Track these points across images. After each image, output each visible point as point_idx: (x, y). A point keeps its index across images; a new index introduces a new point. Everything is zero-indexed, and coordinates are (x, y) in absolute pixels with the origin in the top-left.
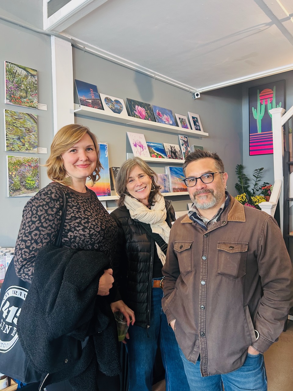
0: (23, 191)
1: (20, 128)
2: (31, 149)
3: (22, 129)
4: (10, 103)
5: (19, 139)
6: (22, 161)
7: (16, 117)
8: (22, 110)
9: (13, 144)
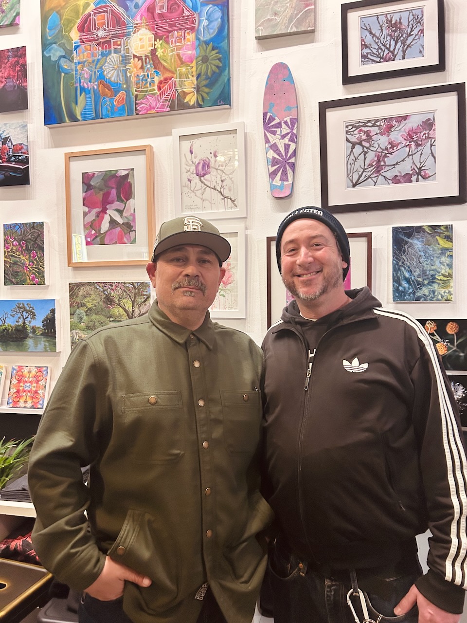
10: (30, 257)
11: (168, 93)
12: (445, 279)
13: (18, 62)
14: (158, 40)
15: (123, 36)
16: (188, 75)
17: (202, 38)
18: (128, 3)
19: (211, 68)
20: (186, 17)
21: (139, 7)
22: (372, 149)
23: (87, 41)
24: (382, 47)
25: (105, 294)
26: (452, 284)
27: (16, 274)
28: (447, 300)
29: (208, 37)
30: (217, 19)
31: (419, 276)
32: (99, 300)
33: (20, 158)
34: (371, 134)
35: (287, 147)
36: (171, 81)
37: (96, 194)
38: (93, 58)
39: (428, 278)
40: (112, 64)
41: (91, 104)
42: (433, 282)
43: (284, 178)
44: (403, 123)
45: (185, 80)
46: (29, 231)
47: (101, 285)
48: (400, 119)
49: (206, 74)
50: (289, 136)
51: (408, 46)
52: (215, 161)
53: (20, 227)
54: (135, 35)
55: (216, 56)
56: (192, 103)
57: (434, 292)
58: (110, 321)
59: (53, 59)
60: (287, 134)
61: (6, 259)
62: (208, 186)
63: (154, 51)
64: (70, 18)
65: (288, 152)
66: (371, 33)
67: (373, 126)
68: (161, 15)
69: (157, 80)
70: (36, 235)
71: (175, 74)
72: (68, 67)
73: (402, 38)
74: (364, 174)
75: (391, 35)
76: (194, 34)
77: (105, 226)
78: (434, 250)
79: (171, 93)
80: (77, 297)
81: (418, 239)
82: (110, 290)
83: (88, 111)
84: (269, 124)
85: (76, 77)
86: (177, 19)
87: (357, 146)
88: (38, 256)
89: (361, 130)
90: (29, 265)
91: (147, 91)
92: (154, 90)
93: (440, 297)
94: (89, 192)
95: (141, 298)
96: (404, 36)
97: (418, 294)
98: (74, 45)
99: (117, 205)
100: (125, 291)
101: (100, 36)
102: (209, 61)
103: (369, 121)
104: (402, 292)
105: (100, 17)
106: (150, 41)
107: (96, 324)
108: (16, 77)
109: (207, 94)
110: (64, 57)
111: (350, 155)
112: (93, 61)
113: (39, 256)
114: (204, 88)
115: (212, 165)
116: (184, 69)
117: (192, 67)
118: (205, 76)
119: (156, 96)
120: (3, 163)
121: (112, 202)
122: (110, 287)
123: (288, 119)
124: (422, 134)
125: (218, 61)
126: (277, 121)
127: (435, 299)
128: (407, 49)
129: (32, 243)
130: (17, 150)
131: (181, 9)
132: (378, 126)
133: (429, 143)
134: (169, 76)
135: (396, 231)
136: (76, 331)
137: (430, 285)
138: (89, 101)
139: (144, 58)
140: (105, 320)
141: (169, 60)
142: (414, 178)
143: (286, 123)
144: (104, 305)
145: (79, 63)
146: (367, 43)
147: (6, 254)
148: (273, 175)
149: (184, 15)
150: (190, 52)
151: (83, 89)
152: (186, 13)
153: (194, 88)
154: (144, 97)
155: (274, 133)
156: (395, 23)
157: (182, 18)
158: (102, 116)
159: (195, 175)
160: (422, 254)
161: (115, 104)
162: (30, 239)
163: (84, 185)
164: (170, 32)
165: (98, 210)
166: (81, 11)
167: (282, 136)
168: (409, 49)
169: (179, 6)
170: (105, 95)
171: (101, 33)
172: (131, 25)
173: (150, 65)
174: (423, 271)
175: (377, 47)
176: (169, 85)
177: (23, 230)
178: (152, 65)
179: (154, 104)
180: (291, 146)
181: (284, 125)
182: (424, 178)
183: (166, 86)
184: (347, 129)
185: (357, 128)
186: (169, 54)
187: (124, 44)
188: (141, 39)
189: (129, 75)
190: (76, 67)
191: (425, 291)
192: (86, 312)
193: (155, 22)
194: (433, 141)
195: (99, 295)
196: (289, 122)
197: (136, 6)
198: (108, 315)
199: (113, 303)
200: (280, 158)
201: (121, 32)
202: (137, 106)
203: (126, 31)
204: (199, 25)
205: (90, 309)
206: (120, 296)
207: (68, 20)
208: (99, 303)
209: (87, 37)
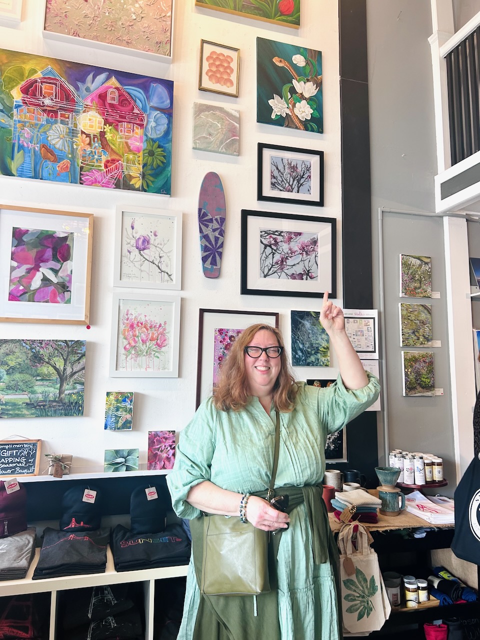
0: (419, 390)
1: (415, 321)
2: (426, 343)
3: (416, 322)
4: (405, 296)
5: (414, 333)
6: (417, 357)
7: (411, 310)
8: (416, 302)
9: (408, 339)
11: (115, 172)
12: (325, 350)
14: (108, 125)
15: (72, 111)
16: (135, 162)
17: (149, 136)
18: (79, 84)
19: (157, 161)
20: (136, 114)
21: (90, 91)
22: (278, 251)
23: (31, 104)
24: (285, 181)
25: (32, 352)
26: (329, 355)
28: (327, 366)
29: (154, 136)
30: (163, 124)
31: (308, 348)
32: (24, 358)
34: (278, 241)
35: (217, 239)
36: (118, 163)
37: (28, 251)
38: (37, 122)
39: (314, 349)
40: (58, 132)
41: (31, 164)
42: (318, 353)
43: (214, 263)
44: (299, 237)
45: (132, 165)
47: (28, 342)
48: (297, 234)
49: (152, 166)
50: (219, 230)
51: (301, 185)
52: (155, 240)
54: (85, 114)
55: (161, 154)
56: (137, 186)
57: (318, 360)
58: (37, 380)
60: (216, 229)
62: (146, 259)
63: (103, 134)
64: (13, 77)
65: (217, 243)
66: (277, 169)
67: (280, 235)
68: (111, 105)
69: (104, 158)
71: (122, 158)
72: (5, 122)
73: (297, 178)
74: (272, 269)
75: (290, 174)
76: (142, 130)
77: (36, 283)
78: (318, 330)
79: (118, 173)
81: (307, 321)
82: (38, 348)
83: (26, 169)
84: (203, 218)
85: (14, 134)
86: (128, 113)
87: (268, 248)
89: (271, 237)
91: (93, 166)
92: (101, 167)
93: (322, 363)
94: (20, 248)
95: (75, 357)
96: (299, 177)
97: (308, 361)
98: (15, 103)
99: (52, 264)
100: (56, 349)
101: (46, 104)
102: (155, 156)
103: (277, 231)
104: (298, 359)
105: (47, 87)
106: (100, 123)
107: (18, 383)
109: (152, 182)
111: (263, 253)
112: (36, 124)
114: (149, 176)
115: (152, 241)
116: (131, 156)
117: (139, 157)
118: (150, 167)
119: (102, 172)
121: (46, 261)
122: (39, 345)
123: (218, 217)
124: (310, 247)
125: (162, 157)
126: (210, 217)
127: (319, 365)
128: (300, 186)
131: (131, 106)
132: (282, 236)
133: (314, 255)
134: (117, 158)
135: (294, 313)
137: (316, 355)
138: (28, 159)
139: (92, 136)
140: (30, 379)
141: (117, 144)
142: (305, 277)
143: (216, 220)
144: (30, 364)
145: (19, 122)
146: (275, 175)
148: (204, 259)
149: (134, 112)
150: (138, 144)
151: (21, 147)
152: (136, 111)
153: (140, 174)
154: (90, 170)
155: (207, 226)
156: (294, 166)
157: (131, 114)
158: (42, 176)
159: (135, 248)
160: (310, 332)
161: (58, 169)
163: (14, 239)
164: (120, 122)
165: (29, 266)
166: (27, 75)
167: (213, 230)
168: (301, 186)
169: (130, 103)
170: (47, 158)
171: (47, 102)
172: (81, 104)
173: (98, 144)
174: (311, 344)
175: (281, 180)
176: (116, 166)
178: (100, 145)
179: (99, 179)
180: (220, 239)
181: (214, 221)
182: (311, 278)
183: (113, 166)
184: (261, 234)
185: (269, 234)
186: (118, 140)
187: (72, 118)
188: (90, 120)
189: (75, 147)
190: (15, 124)
191: (313, 358)
192: (7, 371)
193: (106, 110)
194: (316, 253)
195: (25, 352)
196: (219, 219)
197: (88, 90)
198: (35, 374)
199: (42, 361)
200: (211, 247)
201: (69, 107)
202: (81, 176)
203: (75, 108)
204: (147, 124)
205: (13, 368)
206: (51, 354)
207: (10, 78)
208: (24, 361)
209: (31, 100)
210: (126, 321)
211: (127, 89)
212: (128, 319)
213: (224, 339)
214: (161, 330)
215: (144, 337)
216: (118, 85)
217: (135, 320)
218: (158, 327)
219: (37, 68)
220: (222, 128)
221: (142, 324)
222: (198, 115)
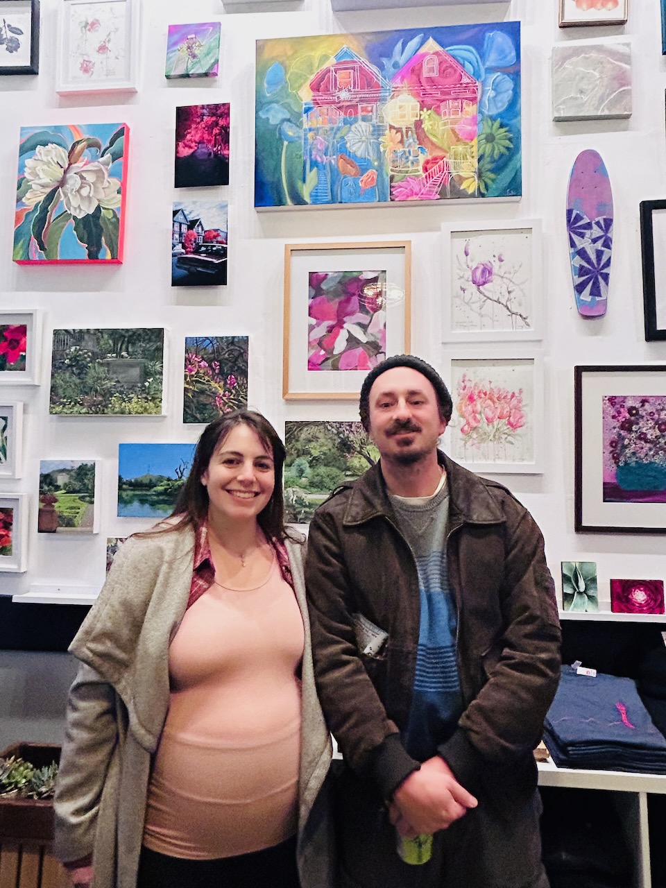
10: (226, 383)
11: (438, 176)
13: (217, 124)
14: (425, 109)
15: (376, 101)
16: (466, 156)
17: (486, 113)
18: (385, 60)
19: (499, 149)
20: (464, 85)
21: (399, 67)
23: (323, 103)
25: (340, 437)
27: (202, 407)
29: (494, 112)
30: (507, 91)
32: (330, 446)
33: (214, 249)
35: (599, 254)
36: (441, 162)
37: (328, 302)
38: (332, 126)
40: (358, 134)
41: (327, 184)
43: (596, 292)
45: (462, 161)
46: (225, 348)
47: (334, 425)
49: (492, 156)
50: (604, 238)
52: (500, 267)
53: (211, 342)
54: (393, 100)
55: (506, 136)
56: (470, 191)
58: (347, 476)
59: (273, 122)
60: (600, 238)
61: (187, 386)
62: (488, 298)
63: (419, 124)
64: (300, 72)
65: (600, 260)
68: (430, 80)
69: (422, 159)
70: (236, 353)
71: (447, 152)
72: (294, 134)
76: (475, 106)
77: (340, 344)
79: (442, 177)
80: (297, 441)
82: (348, 432)
83: (321, 193)
84: (575, 224)
85: (305, 148)
86: (453, 86)
88: (238, 383)
90: (224, 395)
91: (407, 172)
92: (418, 171)
94: (318, 299)
98: (304, 106)
99: (361, 317)
101: (342, 99)
102: (496, 140)
105: (343, 75)
106: (413, 109)
107: (324, 480)
108: (213, 142)
109: (493, 180)
110: (289, 120)
112: (332, 129)
113: (241, 383)
114: (488, 173)
115: (495, 270)
116: (460, 148)
117: (472, 146)
118: (489, 159)
119: (420, 178)
120: (187, 254)
121: (352, 313)
122: (348, 428)
123: (601, 219)
125: (508, 141)
126: (586, 220)
129: (230, 364)
130: (209, 238)
131: (458, 74)
134: (440, 155)
136: (294, 489)
138: (323, 178)
139: (404, 130)
140: (338, 474)
141: (440, 135)
143: (598, 223)
144: (338, 453)
145: (310, 130)
147: (188, 379)
148: (579, 288)
149: (462, 82)
150: (470, 128)
151: (314, 164)
152: (465, 80)
153: (475, 172)
154: (404, 179)
155: (582, 235)
157: (459, 85)
158: (341, 199)
159: (471, 283)
161: (360, 185)
162: (226, 359)
163: (312, 289)
164: (443, 101)
165: (331, 323)
166: (317, 65)
167: (592, 240)
169: (455, 71)
170: (346, 173)
171: (344, 95)
172: (388, 88)
173: (414, 139)
176: (440, 167)
177: (215, 346)
178: (416, 140)
179: (416, 189)
180: (605, 253)
181: (595, 227)
183: (435, 167)
186: (441, 128)
187: (377, 110)
188: (400, 107)
189: (382, 149)
190: (305, 135)
192: (310, 462)
193: (422, 88)
195: (331, 438)
196: (602, 223)
197: (395, 65)
198: (344, 467)
199: (352, 450)
200: (590, 267)
201: (372, 95)
202: (392, 190)
203: (380, 95)
204: (482, 96)
205: (316, 459)
206: (363, 441)
207: (297, 74)
208: (330, 450)
209: (323, 98)
210: (462, 391)
211: (451, 50)
212: (464, 388)
213: (619, 413)
214: (514, 401)
215: (490, 415)
216: (438, 48)
217: (475, 389)
218: (509, 397)
219: (330, 52)
220: (601, 78)
221: (485, 394)
222: (561, 66)
